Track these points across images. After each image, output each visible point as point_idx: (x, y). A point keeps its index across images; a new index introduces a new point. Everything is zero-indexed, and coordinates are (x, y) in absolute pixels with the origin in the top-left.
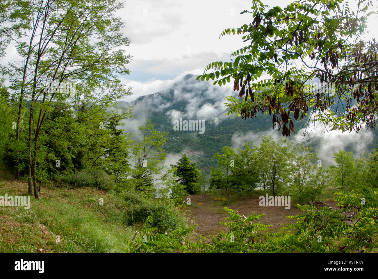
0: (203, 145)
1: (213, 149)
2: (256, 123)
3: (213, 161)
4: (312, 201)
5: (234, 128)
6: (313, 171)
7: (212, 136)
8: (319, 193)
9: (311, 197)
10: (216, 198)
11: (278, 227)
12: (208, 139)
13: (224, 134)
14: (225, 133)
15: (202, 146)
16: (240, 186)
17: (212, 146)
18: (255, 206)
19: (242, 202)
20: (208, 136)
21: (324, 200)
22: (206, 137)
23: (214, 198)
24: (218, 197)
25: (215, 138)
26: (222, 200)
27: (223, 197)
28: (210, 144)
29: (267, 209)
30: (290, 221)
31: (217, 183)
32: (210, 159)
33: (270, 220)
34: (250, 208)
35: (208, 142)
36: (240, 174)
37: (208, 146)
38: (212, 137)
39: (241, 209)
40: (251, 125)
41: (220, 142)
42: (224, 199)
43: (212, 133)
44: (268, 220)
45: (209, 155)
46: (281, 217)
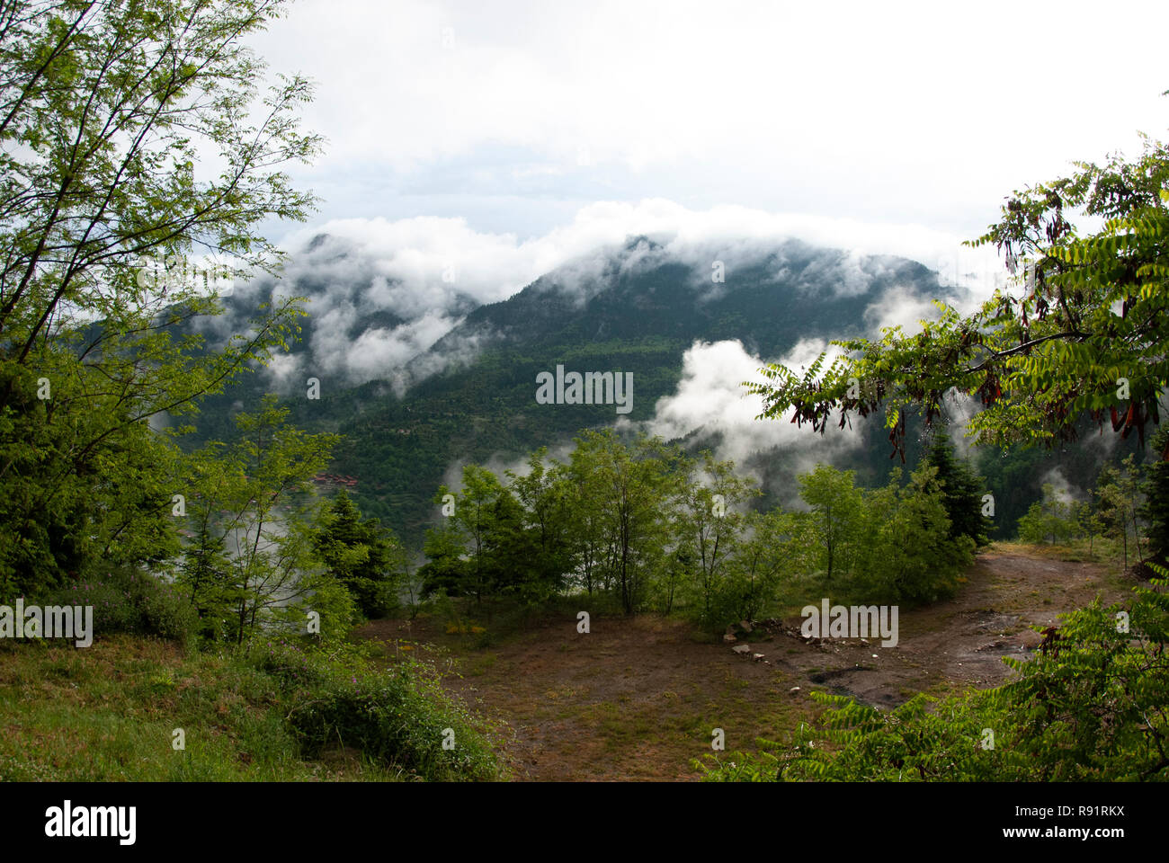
0: (366, 455)
1: (396, 469)
2: (528, 384)
3: (400, 504)
4: (749, 621)
5: (458, 400)
6: (743, 530)
7: (393, 427)
8: (770, 594)
9: (743, 607)
10: (453, 628)
11: (660, 704)
12: (379, 438)
13: (431, 420)
14: (433, 417)
15: (363, 459)
16: (523, 587)
17: (392, 459)
18: (575, 646)
19: (535, 636)
20: (381, 430)
21: (781, 614)
22: (372, 430)
23: (445, 628)
24: (458, 625)
25: (401, 434)
26: (471, 633)
27: (472, 621)
28: (387, 453)
29: (615, 652)
30: (695, 685)
31: (444, 577)
32: (388, 501)
33: (633, 684)
34: (562, 651)
35: (381, 445)
36: (519, 548)
37: (381, 460)
38: (393, 430)
39: (537, 656)
40: (513, 391)
41: (418, 447)
42: (478, 629)
43: (391, 419)
44: (626, 685)
45: (384, 486)
46: (663, 674)
